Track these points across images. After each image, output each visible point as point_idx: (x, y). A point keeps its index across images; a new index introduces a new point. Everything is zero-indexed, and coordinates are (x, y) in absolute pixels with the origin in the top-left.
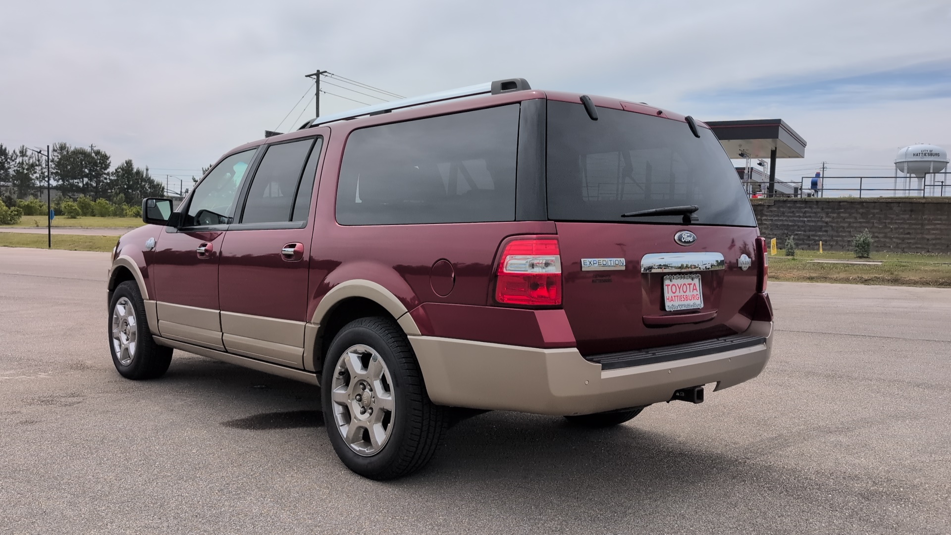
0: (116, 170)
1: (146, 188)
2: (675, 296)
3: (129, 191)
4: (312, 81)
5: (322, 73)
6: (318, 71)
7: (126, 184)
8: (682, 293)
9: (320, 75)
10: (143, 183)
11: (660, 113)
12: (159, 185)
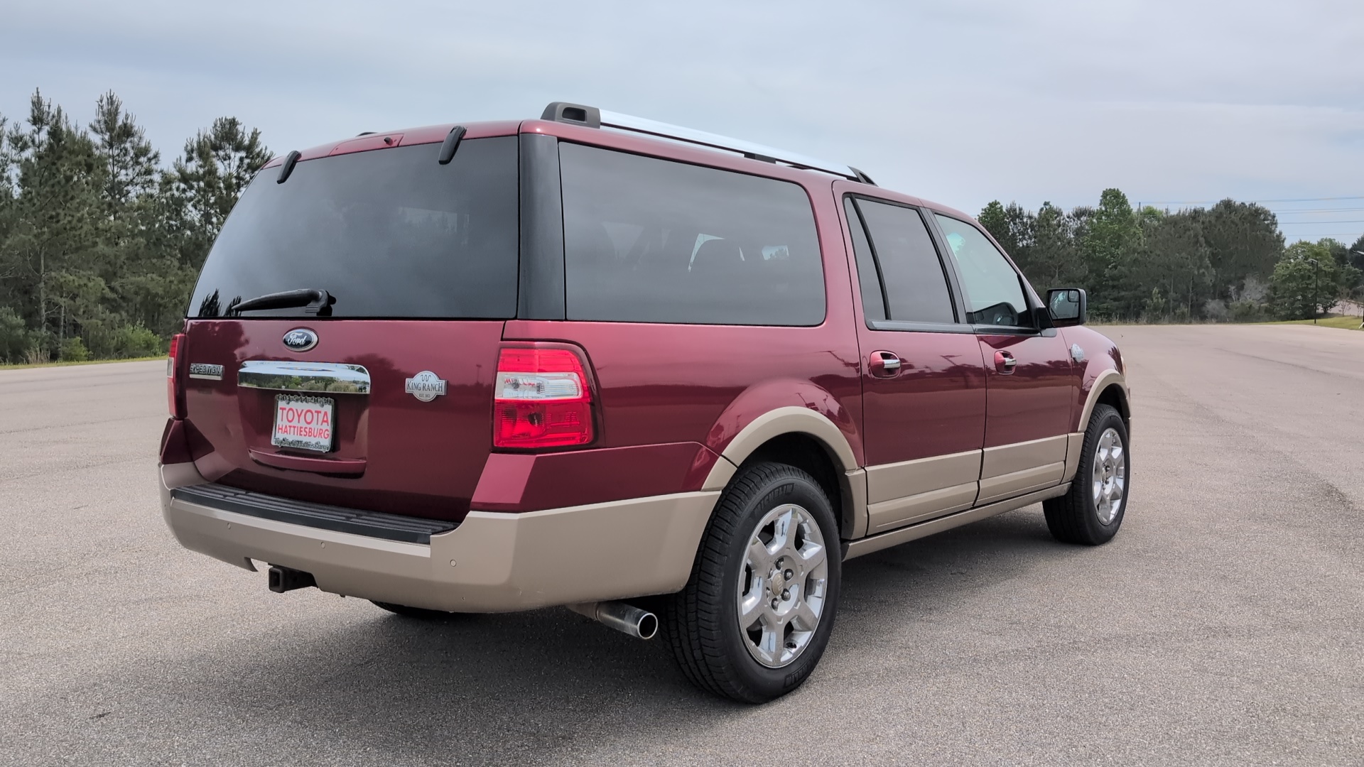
2: (290, 427)
8: (303, 424)
11: (388, 141)
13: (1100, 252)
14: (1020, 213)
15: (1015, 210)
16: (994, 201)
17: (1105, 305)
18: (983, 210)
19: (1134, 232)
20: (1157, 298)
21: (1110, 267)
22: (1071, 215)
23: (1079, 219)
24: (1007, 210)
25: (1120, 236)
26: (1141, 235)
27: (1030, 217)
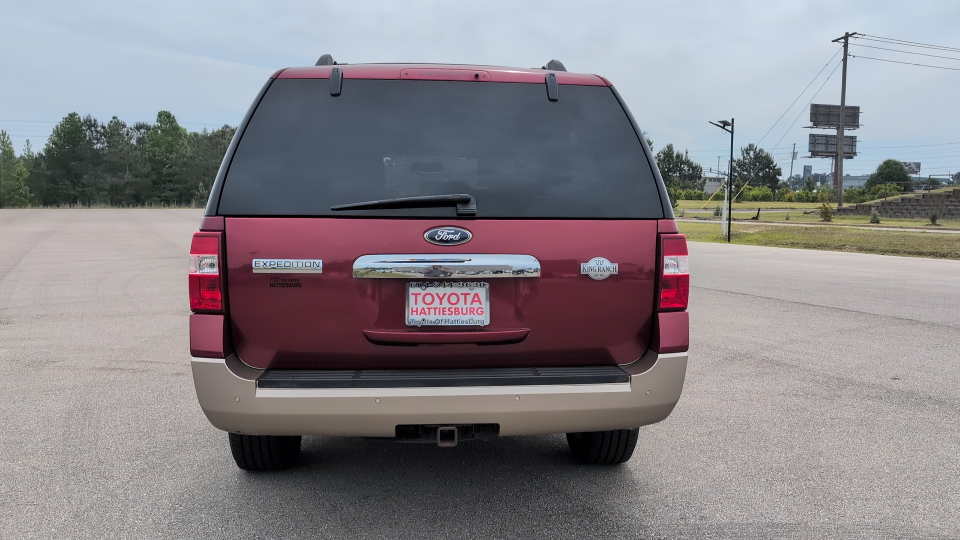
0: (658, 155)
1: (685, 170)
2: (429, 309)
3: (670, 174)
4: (840, 45)
5: (851, 35)
6: (847, 34)
7: (666, 167)
8: (446, 305)
9: (849, 38)
10: (682, 166)
11: (477, 76)
12: (697, 167)
13: (158, 156)
14: (95, 124)
15: (91, 121)
16: (73, 112)
17: (164, 194)
18: (63, 118)
19: (183, 143)
20: (202, 190)
21: (166, 167)
22: (133, 127)
23: (139, 131)
24: (84, 120)
25: (172, 145)
26: (187, 145)
27: (103, 127)
